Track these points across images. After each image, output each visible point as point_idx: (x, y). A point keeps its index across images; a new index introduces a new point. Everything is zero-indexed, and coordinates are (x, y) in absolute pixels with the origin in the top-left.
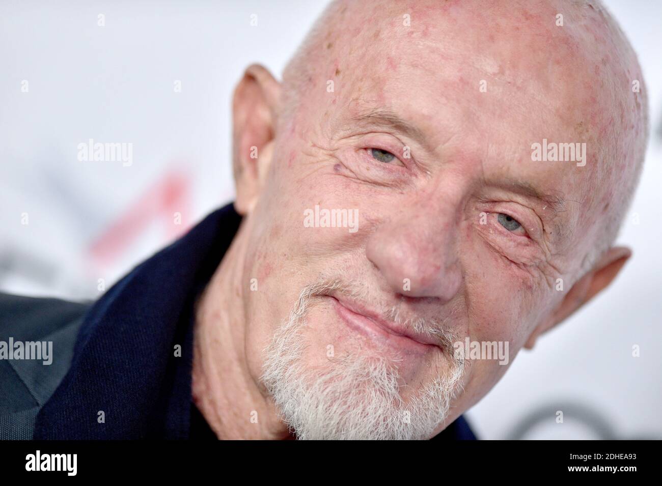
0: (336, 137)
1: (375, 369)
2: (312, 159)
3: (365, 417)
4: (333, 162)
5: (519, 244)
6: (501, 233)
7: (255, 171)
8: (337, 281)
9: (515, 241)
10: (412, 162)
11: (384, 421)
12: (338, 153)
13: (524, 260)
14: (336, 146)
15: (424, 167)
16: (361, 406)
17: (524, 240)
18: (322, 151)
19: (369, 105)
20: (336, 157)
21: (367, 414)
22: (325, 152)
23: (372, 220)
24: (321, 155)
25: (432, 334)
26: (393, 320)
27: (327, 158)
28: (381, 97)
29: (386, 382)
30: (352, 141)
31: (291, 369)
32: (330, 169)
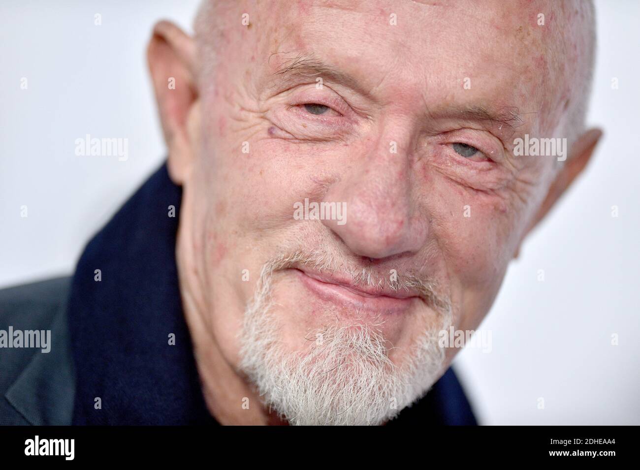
0: (263, 96)
1: (358, 339)
2: (242, 124)
3: (358, 392)
4: (266, 125)
5: (481, 170)
6: (459, 163)
7: (186, 136)
8: (297, 253)
9: (476, 168)
10: (350, 109)
11: (379, 389)
12: (269, 115)
13: (490, 186)
14: (265, 107)
15: (363, 111)
16: (351, 381)
17: (485, 165)
18: (252, 114)
19: (290, 56)
20: (268, 119)
21: (360, 388)
22: (254, 114)
23: (321, 181)
24: (252, 118)
25: (410, 288)
26: (366, 283)
27: (258, 121)
28: (300, 45)
29: (372, 349)
30: (281, 99)
31: (269, 354)
32: (264, 134)
